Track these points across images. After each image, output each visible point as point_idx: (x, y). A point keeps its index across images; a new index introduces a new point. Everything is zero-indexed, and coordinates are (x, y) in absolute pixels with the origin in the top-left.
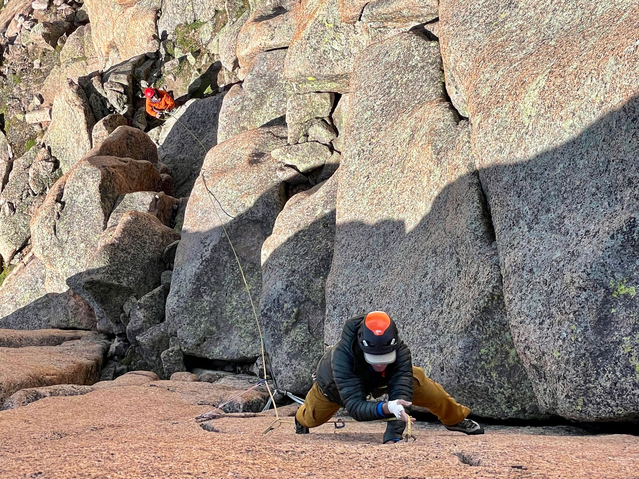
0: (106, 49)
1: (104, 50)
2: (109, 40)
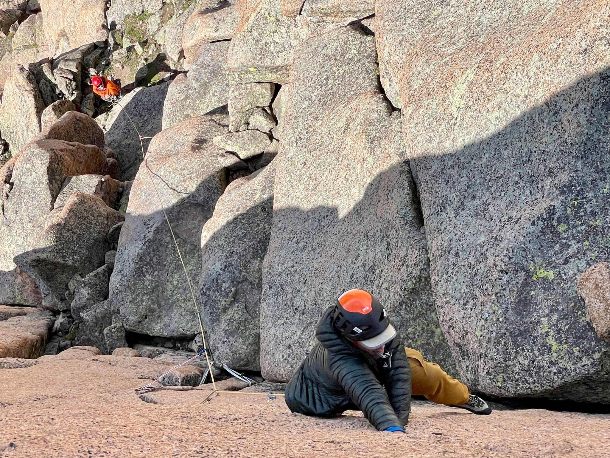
0: (57, 37)
1: (54, 38)
2: (59, 29)
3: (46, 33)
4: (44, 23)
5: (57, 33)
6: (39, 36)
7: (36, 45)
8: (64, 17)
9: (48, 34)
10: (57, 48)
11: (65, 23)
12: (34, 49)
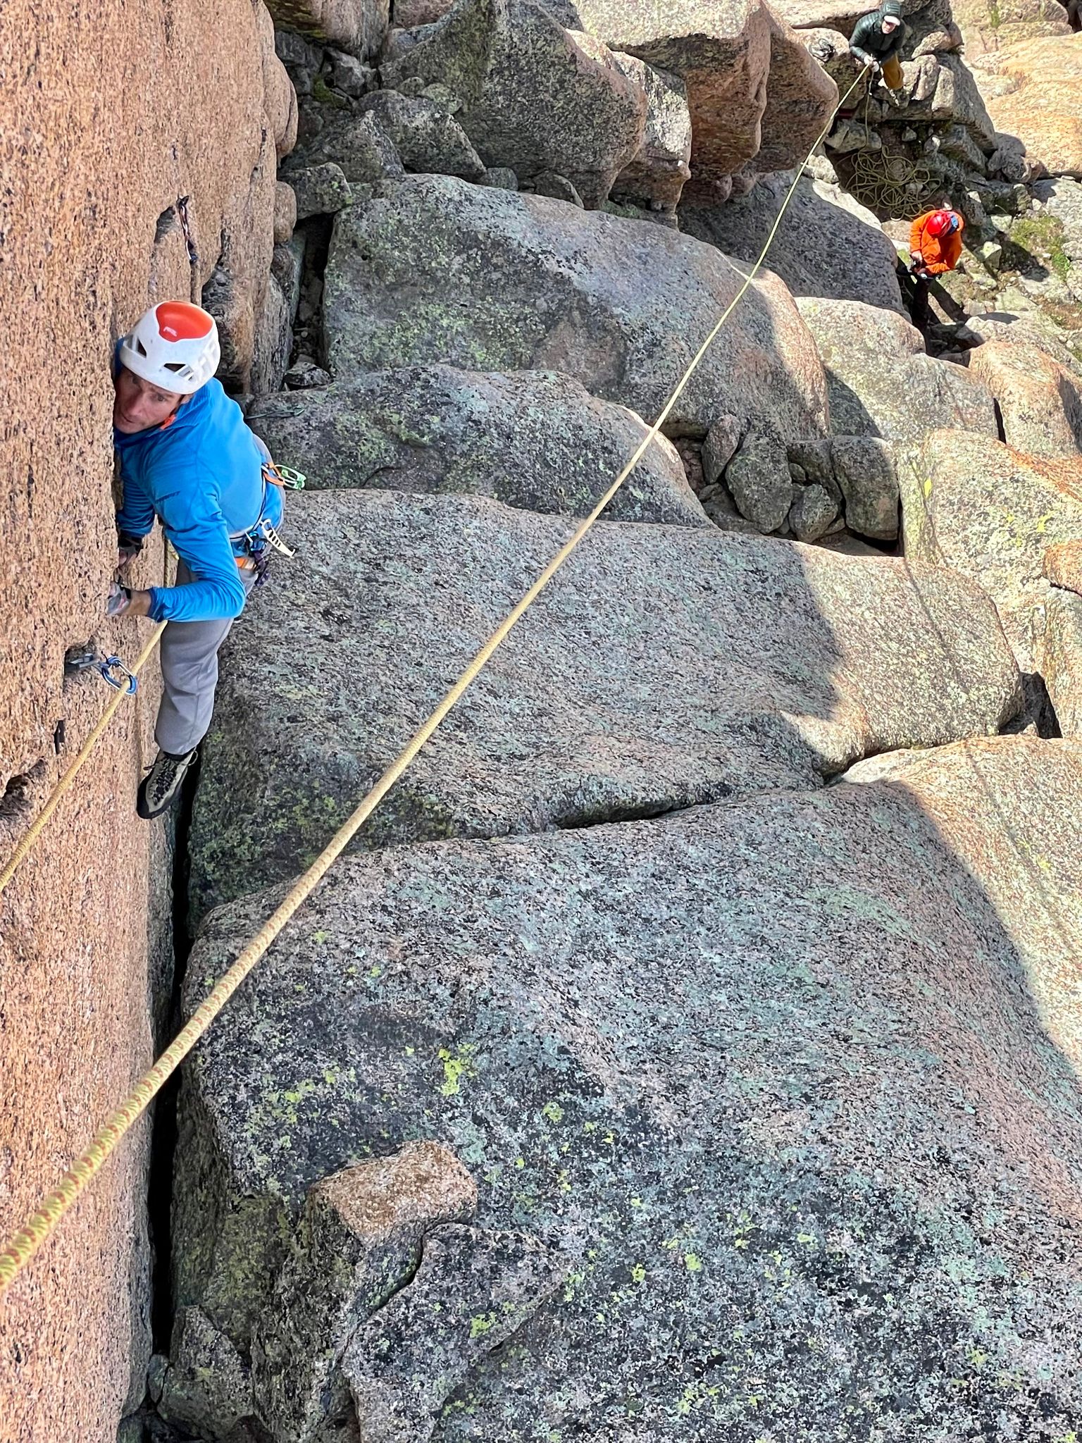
0: (1013, 70)
1: (1011, 63)
2: (1033, 74)
3: (1024, 44)
4: (1046, 41)
5: (1025, 68)
6: (1018, 29)
7: (997, 23)
8: (1061, 82)
9: (1023, 50)
10: (990, 72)
11: (1046, 86)
12: (989, 20)
